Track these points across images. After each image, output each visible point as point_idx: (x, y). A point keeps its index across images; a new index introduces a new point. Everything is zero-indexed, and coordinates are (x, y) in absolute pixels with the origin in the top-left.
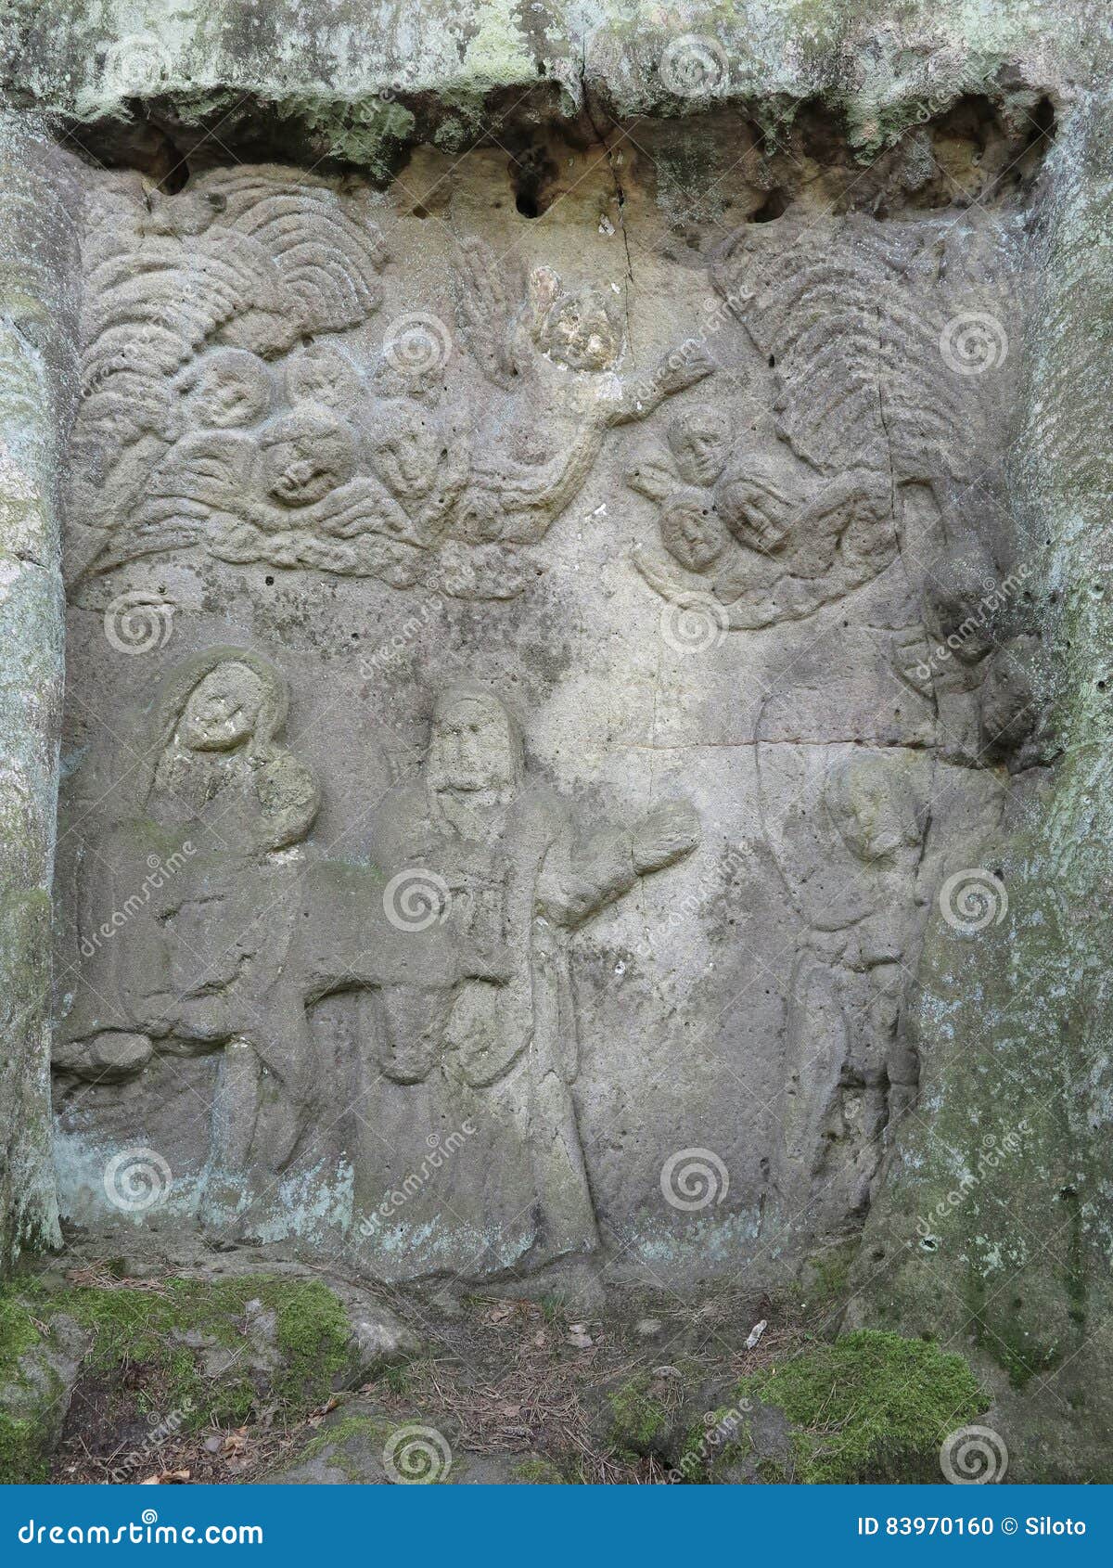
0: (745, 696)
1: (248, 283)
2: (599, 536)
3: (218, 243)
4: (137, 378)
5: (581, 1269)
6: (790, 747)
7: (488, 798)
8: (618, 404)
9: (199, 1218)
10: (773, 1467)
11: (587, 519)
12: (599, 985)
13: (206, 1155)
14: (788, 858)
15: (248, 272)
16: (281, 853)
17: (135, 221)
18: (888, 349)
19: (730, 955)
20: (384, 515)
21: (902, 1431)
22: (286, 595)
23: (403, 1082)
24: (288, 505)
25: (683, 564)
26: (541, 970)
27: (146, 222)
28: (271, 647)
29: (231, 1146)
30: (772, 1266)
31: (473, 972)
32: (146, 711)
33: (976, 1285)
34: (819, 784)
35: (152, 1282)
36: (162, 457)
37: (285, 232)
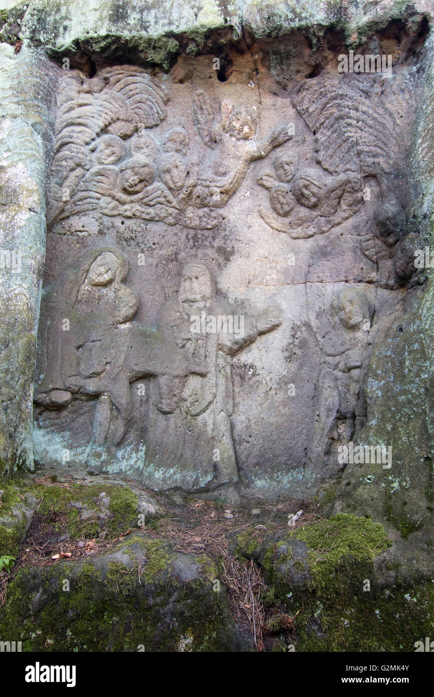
0: (302, 265)
1: (117, 110)
2: (247, 204)
3: (106, 95)
4: (75, 146)
5: (231, 489)
6: (319, 284)
7: (201, 304)
8: (254, 152)
9: (86, 463)
10: (300, 564)
11: (242, 197)
12: (242, 378)
13: (90, 439)
14: (318, 328)
15: (117, 106)
16: (123, 325)
17: (77, 89)
18: (360, 124)
19: (294, 366)
20: (165, 197)
21: (354, 553)
22: (129, 228)
23: (165, 413)
24: (130, 193)
25: (278, 214)
26: (220, 371)
27: (81, 88)
28: (122, 248)
29: (99, 435)
30: (307, 491)
31: (193, 371)
32: (75, 271)
33: (388, 496)
34: (330, 299)
35: (66, 484)
36: (84, 176)
37: (131, 90)
